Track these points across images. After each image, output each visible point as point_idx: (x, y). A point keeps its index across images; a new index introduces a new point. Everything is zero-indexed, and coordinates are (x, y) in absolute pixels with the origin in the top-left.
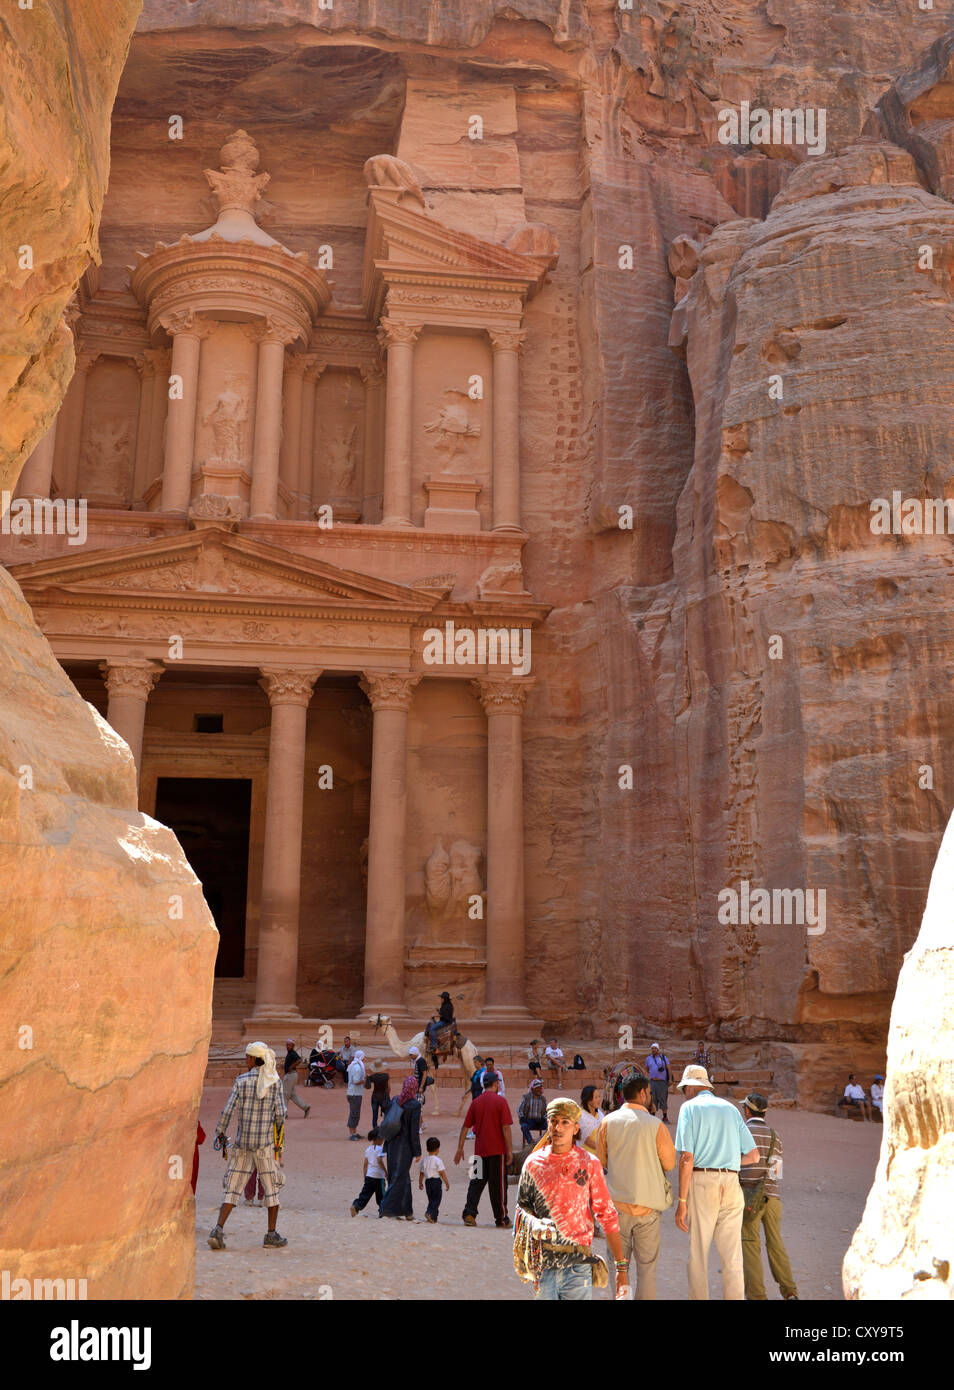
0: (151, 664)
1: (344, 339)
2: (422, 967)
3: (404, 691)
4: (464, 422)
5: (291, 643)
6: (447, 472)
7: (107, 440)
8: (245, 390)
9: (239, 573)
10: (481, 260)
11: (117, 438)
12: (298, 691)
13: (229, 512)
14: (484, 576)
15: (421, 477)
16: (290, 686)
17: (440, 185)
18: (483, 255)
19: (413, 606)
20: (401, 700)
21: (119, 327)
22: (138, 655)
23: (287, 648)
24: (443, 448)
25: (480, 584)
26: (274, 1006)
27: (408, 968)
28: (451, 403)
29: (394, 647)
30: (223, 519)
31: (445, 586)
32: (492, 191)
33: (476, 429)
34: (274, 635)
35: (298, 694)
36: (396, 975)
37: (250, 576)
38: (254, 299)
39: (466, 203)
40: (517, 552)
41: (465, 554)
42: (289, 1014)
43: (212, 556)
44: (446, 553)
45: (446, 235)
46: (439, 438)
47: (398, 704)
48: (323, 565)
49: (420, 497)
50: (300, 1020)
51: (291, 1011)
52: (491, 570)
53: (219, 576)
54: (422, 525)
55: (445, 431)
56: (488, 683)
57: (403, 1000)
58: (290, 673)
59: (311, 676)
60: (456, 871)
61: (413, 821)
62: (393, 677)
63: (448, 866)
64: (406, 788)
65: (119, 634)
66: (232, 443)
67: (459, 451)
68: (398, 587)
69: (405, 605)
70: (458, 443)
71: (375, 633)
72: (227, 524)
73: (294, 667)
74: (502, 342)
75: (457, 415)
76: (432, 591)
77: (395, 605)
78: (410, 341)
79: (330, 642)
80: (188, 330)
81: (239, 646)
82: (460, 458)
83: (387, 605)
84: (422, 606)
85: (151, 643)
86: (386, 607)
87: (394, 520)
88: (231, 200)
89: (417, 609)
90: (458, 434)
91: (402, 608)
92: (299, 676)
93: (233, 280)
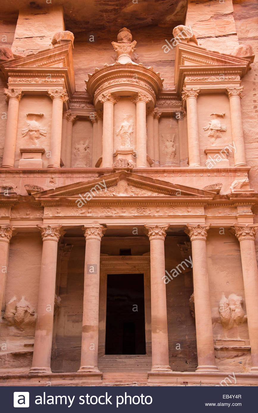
0: (102, 226)
1: (168, 102)
2: (222, 349)
3: (203, 232)
4: (219, 125)
5: (156, 215)
6: (213, 145)
7: (81, 147)
8: (131, 121)
9: (134, 189)
10: (222, 61)
11: (85, 146)
12: (160, 234)
13: (128, 164)
14: (233, 184)
15: (204, 148)
16: (157, 232)
17: (203, 36)
18: (222, 59)
19: (205, 197)
20: (203, 236)
21: (83, 105)
22: (96, 222)
23: (154, 217)
24: (211, 136)
25: (231, 187)
26: (159, 366)
27: (216, 349)
28: (213, 119)
29: (198, 214)
30: (126, 167)
31: (217, 188)
32: (224, 36)
33: (224, 128)
34: (149, 212)
35: (160, 235)
36: (211, 352)
37: (138, 190)
38: (134, 86)
39: (214, 42)
40: (246, 174)
41: (224, 176)
42: (167, 370)
43: (123, 184)
44: (216, 176)
45: (207, 53)
46: (209, 133)
47: (202, 237)
48: (167, 183)
49: (203, 156)
50: (171, 372)
51: (168, 368)
52: (236, 182)
53: (126, 190)
54: (206, 166)
55: (212, 129)
57: (215, 364)
58: (157, 227)
59: (165, 227)
60: (232, 307)
61: (211, 285)
62: (199, 227)
63: (228, 305)
64: (207, 272)
65: (88, 215)
66: (128, 141)
67: (218, 137)
68: (198, 190)
69: (201, 197)
70: (218, 134)
71: (189, 210)
72: (128, 170)
73: (158, 224)
74: (232, 93)
75: (216, 123)
76: (212, 191)
77: (197, 197)
78: (195, 96)
79: (172, 214)
80: (108, 100)
81: (136, 217)
82: (219, 140)
83: (194, 197)
84: (208, 197)
85: (101, 218)
86: (194, 198)
87: (194, 165)
88: (123, 53)
89: (206, 198)
90: (217, 130)
91: (200, 198)
92: (160, 228)
93: (125, 79)
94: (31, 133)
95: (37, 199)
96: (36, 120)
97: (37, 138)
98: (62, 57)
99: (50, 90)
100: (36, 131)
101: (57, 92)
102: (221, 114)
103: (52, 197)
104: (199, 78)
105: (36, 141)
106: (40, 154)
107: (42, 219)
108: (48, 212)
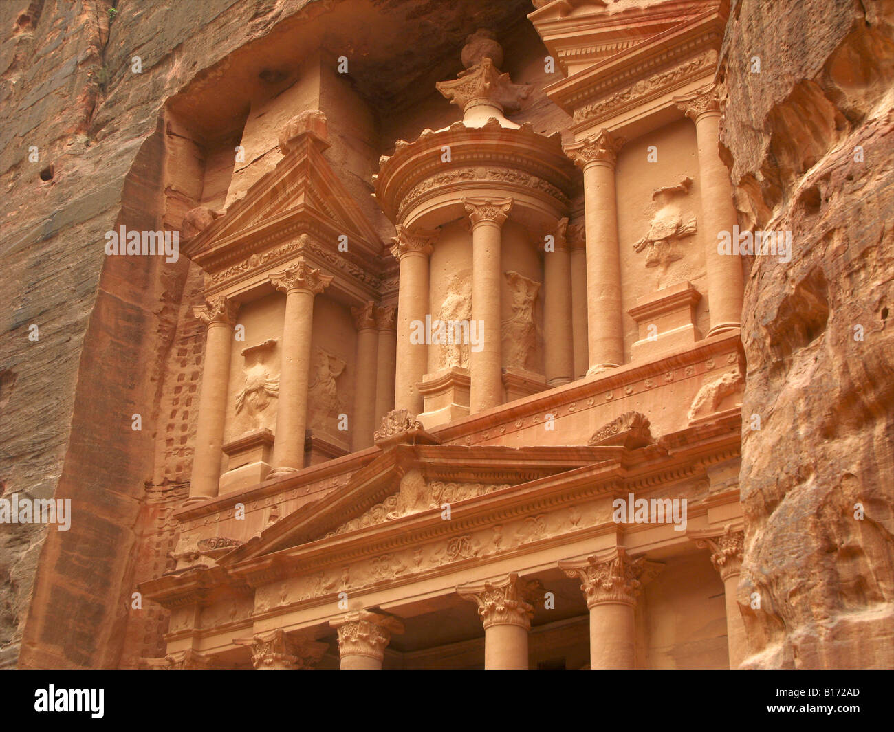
0: (369, 614)
3: (610, 578)
4: (673, 222)
5: (491, 552)
6: (662, 287)
8: (467, 286)
9: (438, 489)
13: (407, 424)
14: (695, 401)
16: (490, 603)
19: (599, 467)
20: (609, 589)
22: (358, 607)
23: (487, 561)
24: (653, 264)
25: (690, 414)
28: (661, 206)
29: (597, 524)
30: (403, 433)
31: (623, 430)
33: (688, 224)
34: (476, 548)
37: (449, 488)
38: (451, 189)
40: (733, 356)
41: (672, 381)
43: (412, 482)
44: (650, 388)
46: (650, 253)
47: (605, 595)
52: (703, 390)
53: (420, 497)
54: (625, 362)
55: (653, 242)
56: (704, 540)
58: (491, 589)
62: (594, 565)
65: (341, 589)
67: (672, 260)
68: (577, 449)
69: (590, 469)
70: (670, 251)
71: (575, 517)
72: (408, 438)
73: (490, 582)
74: (694, 109)
75: (666, 217)
76: (611, 442)
77: (580, 472)
78: (600, 157)
79: (530, 540)
80: (405, 250)
81: (444, 571)
82: (676, 267)
83: (571, 475)
84: (607, 465)
85: (368, 592)
86: (570, 479)
87: (597, 371)
88: (466, 101)
89: (603, 470)
90: (667, 240)
91: (587, 475)
92: (499, 590)
93: (430, 180)
94: (249, 399)
95: (231, 572)
96: (263, 362)
97: (262, 407)
98: (300, 181)
99: (273, 275)
100: (257, 391)
101: (289, 274)
102: (677, 184)
103: (259, 559)
104: (603, 102)
105: (260, 416)
106: (261, 450)
107: (249, 624)
108: (263, 604)
